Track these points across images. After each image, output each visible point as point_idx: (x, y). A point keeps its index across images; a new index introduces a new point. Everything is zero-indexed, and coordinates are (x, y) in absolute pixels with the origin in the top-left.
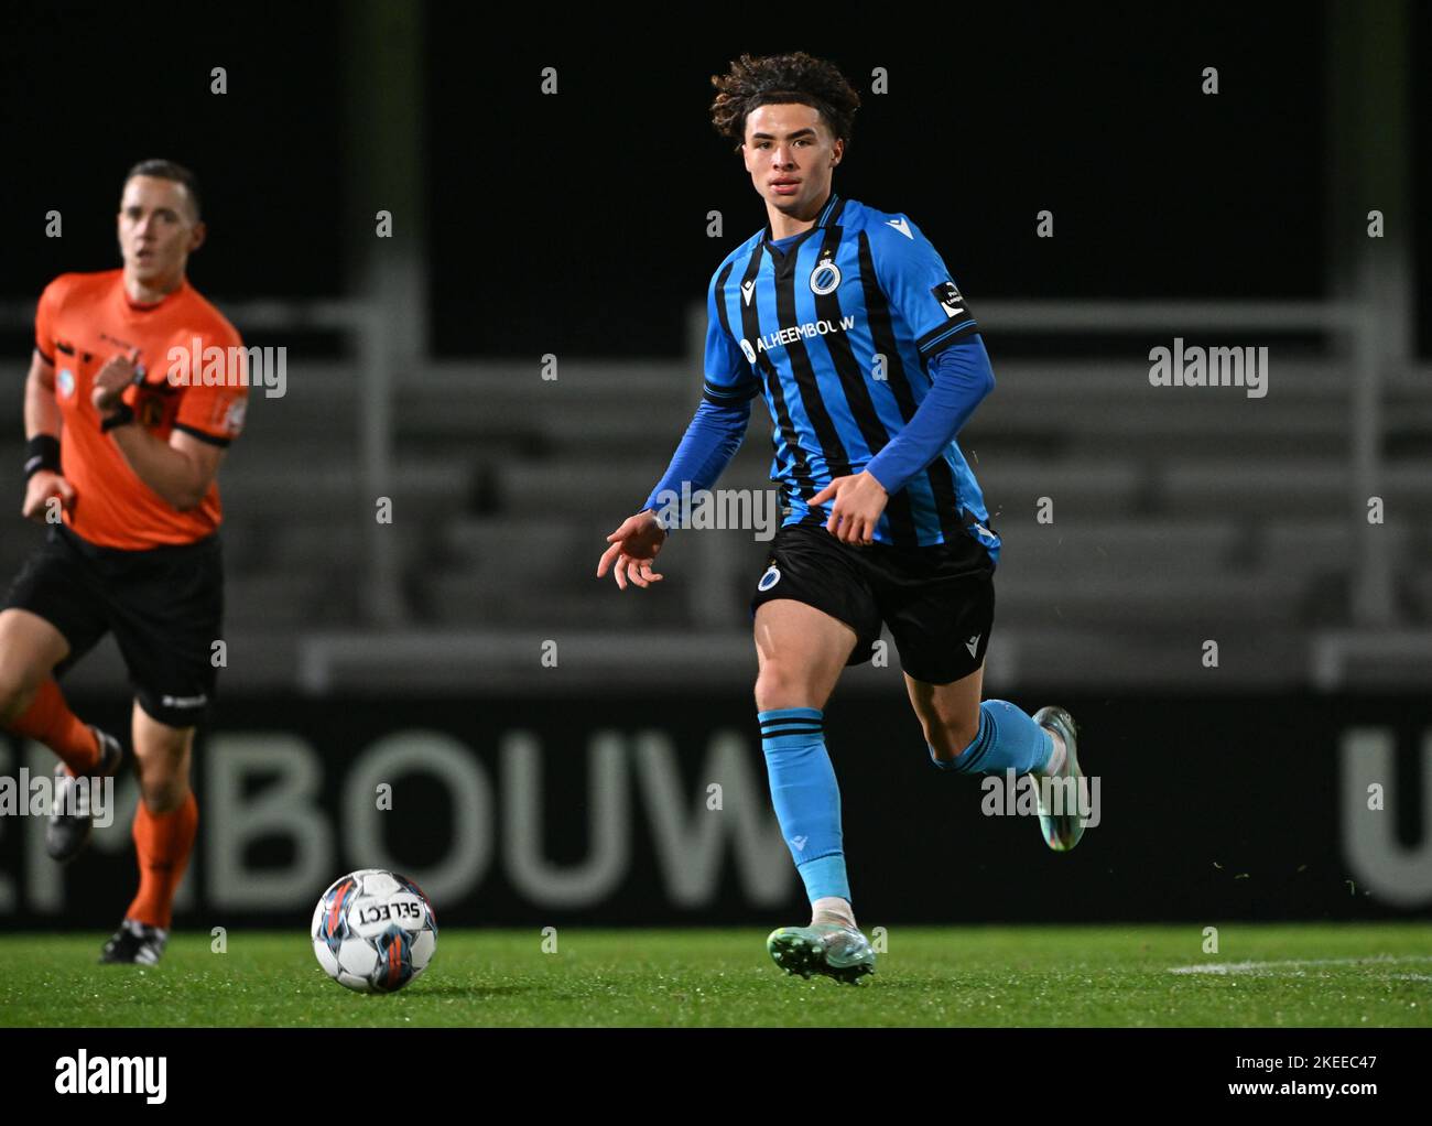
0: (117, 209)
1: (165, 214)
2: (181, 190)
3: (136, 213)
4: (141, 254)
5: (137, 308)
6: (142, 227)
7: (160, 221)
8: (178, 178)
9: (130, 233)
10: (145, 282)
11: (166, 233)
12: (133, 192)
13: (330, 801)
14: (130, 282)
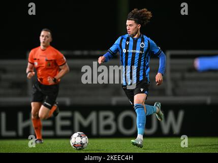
0: (40, 35)
1: (47, 36)
2: (49, 33)
3: (43, 36)
4: (44, 42)
5: (43, 50)
6: (44, 38)
7: (46, 38)
8: (49, 31)
9: (42, 39)
10: (44, 46)
11: (47, 39)
12: (43, 33)
13: (116, 120)
14: (42, 46)
